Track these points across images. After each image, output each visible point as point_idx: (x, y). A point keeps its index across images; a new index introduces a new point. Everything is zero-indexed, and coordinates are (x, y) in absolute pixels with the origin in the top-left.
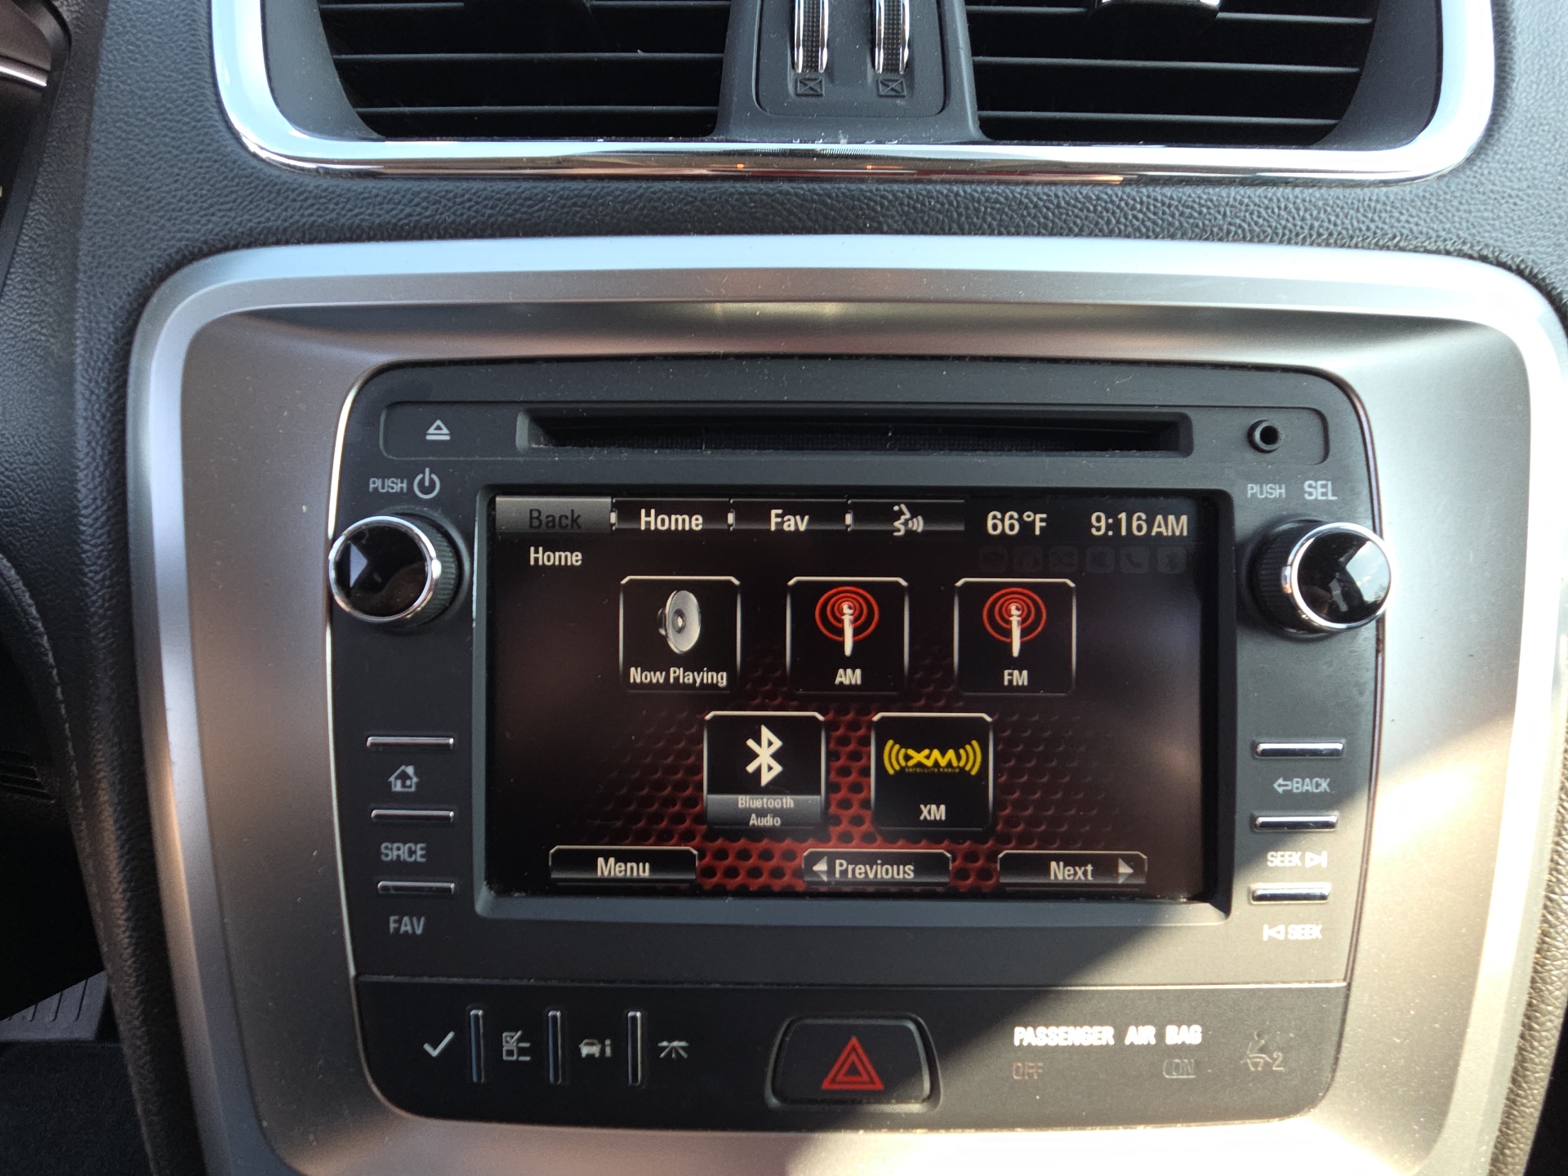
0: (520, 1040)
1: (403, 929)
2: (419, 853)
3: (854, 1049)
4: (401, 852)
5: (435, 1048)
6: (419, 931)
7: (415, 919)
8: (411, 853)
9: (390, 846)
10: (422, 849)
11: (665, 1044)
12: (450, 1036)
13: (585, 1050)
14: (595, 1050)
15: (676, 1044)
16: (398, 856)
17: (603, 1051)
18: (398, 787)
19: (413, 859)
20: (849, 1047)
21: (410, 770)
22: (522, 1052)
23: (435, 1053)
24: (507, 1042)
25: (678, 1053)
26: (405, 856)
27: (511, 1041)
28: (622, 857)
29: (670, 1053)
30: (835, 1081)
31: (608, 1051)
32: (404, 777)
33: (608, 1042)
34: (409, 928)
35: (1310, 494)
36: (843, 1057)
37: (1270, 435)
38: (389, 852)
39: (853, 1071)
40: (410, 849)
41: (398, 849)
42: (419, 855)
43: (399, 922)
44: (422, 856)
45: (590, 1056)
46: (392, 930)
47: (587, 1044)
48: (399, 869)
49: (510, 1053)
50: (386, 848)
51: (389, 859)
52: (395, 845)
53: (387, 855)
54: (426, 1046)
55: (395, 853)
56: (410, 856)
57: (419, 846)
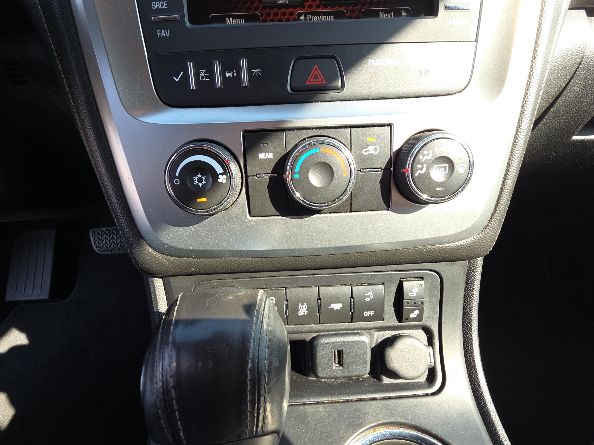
0: (205, 73)
1: (162, 35)
2: (165, 5)
3: (316, 69)
4: (159, 5)
5: (177, 79)
6: (168, 35)
7: (166, 31)
8: (162, 5)
9: (155, 3)
10: (166, 3)
11: (254, 70)
12: (182, 73)
13: (227, 75)
14: (231, 74)
15: (257, 70)
16: (158, 7)
17: (233, 74)
19: (163, 7)
20: (314, 68)
22: (206, 76)
23: (177, 80)
24: (201, 74)
25: (258, 73)
26: (160, 7)
28: (235, 17)
29: (256, 74)
30: (310, 82)
31: (235, 74)
33: (235, 71)
34: (164, 34)
36: (312, 72)
38: (155, 6)
39: (316, 77)
40: (162, 3)
41: (158, 4)
42: (165, 6)
43: (160, 32)
44: (166, 6)
45: (229, 77)
46: (158, 36)
47: (228, 72)
48: (159, 11)
49: (202, 78)
50: (154, 4)
51: (155, 8)
52: (156, 3)
53: (154, 7)
54: (174, 78)
55: (157, 5)
56: (162, 7)
57: (165, 2)
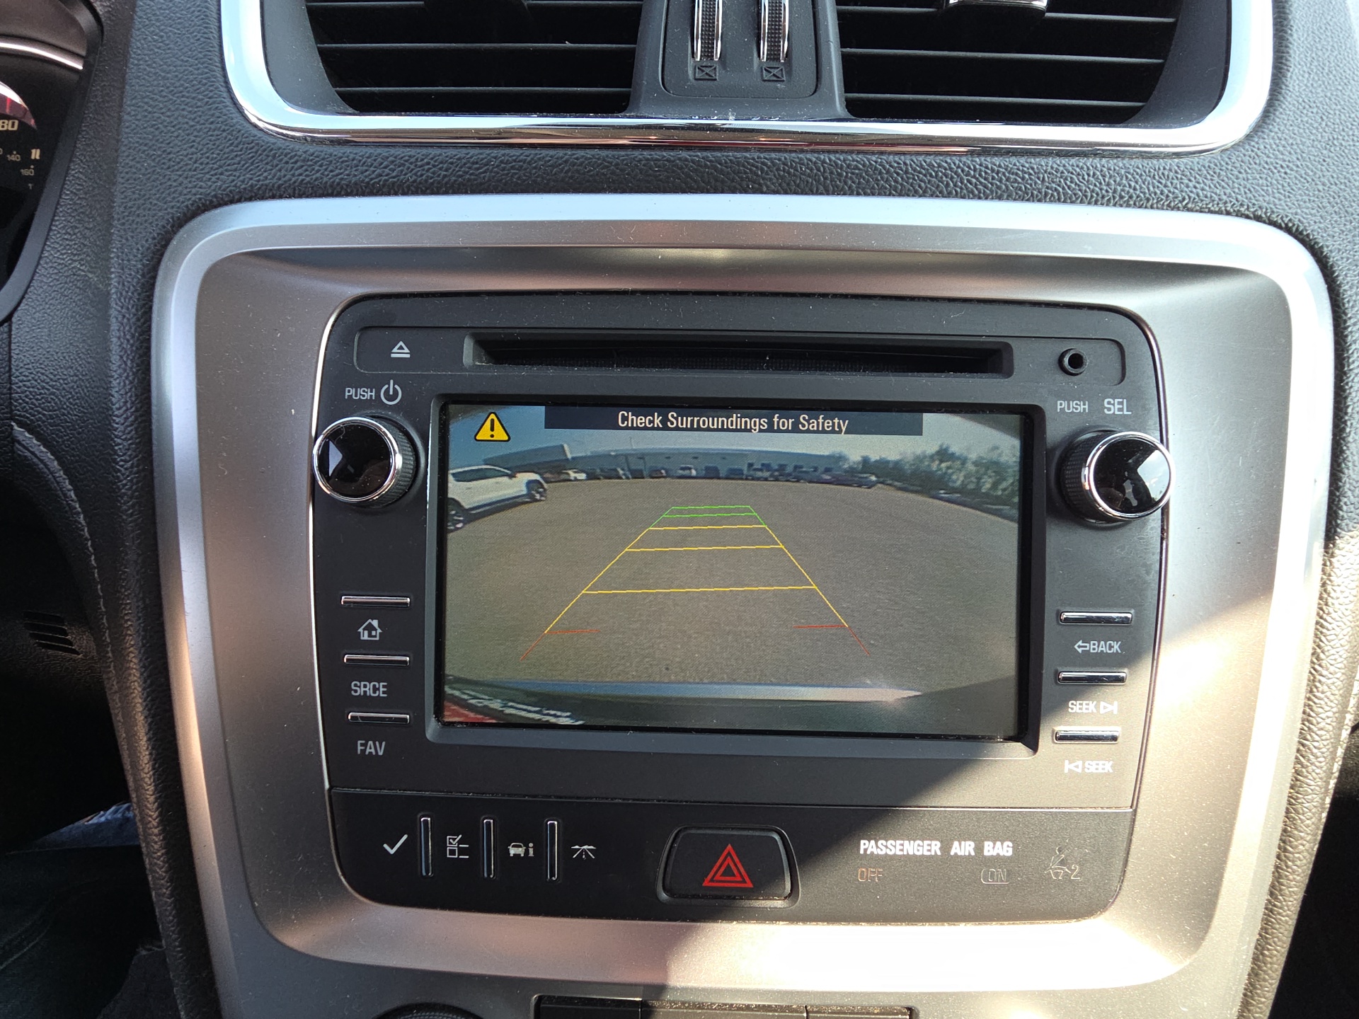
0: (459, 842)
1: (368, 750)
2: (382, 689)
3: (729, 853)
4: (367, 689)
5: (392, 848)
6: (381, 753)
7: (377, 743)
8: (375, 689)
9: (358, 684)
10: (384, 686)
11: (577, 847)
12: (405, 837)
13: (513, 851)
14: (521, 851)
15: (585, 847)
16: (365, 692)
17: (527, 852)
18: (365, 636)
19: (377, 695)
20: (725, 853)
21: (375, 623)
22: (462, 851)
23: (392, 852)
24: (450, 843)
25: (587, 854)
26: (370, 693)
27: (453, 842)
29: (581, 854)
30: (714, 879)
31: (531, 851)
32: (370, 628)
33: (531, 845)
34: (373, 750)
35: (1109, 409)
36: (720, 861)
37: (1077, 361)
38: (358, 689)
39: (728, 872)
40: (374, 686)
41: (365, 686)
42: (381, 692)
43: (365, 745)
44: (384, 692)
45: (517, 856)
46: (359, 752)
47: (514, 846)
48: (365, 702)
49: (452, 852)
50: (356, 685)
51: (357, 694)
52: (363, 683)
53: (356, 691)
54: (385, 846)
55: (363, 689)
56: (374, 692)
57: (381, 684)
